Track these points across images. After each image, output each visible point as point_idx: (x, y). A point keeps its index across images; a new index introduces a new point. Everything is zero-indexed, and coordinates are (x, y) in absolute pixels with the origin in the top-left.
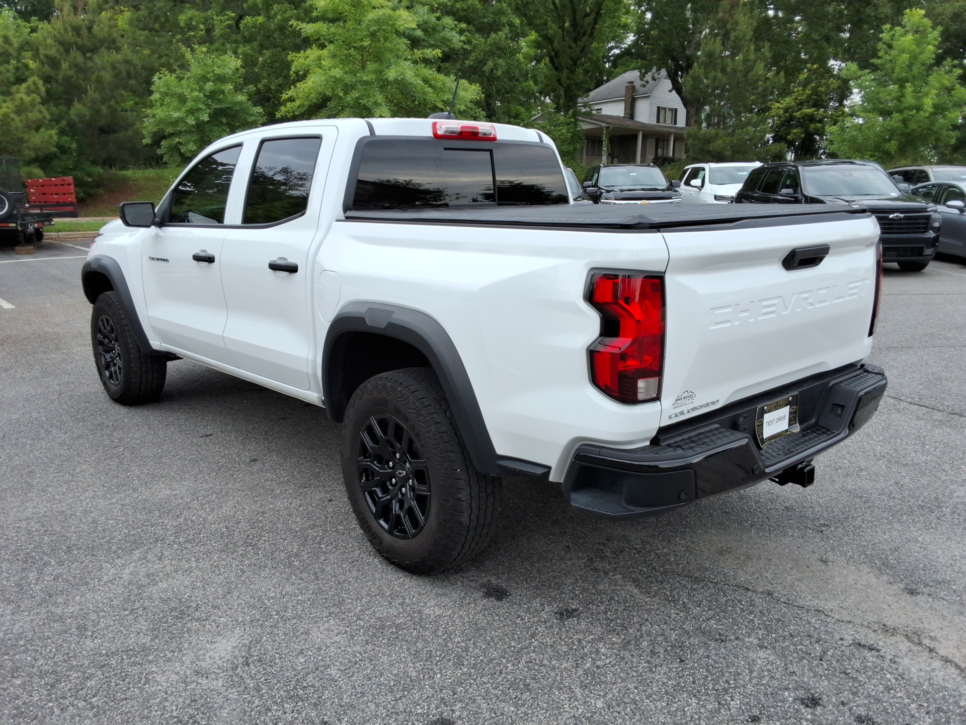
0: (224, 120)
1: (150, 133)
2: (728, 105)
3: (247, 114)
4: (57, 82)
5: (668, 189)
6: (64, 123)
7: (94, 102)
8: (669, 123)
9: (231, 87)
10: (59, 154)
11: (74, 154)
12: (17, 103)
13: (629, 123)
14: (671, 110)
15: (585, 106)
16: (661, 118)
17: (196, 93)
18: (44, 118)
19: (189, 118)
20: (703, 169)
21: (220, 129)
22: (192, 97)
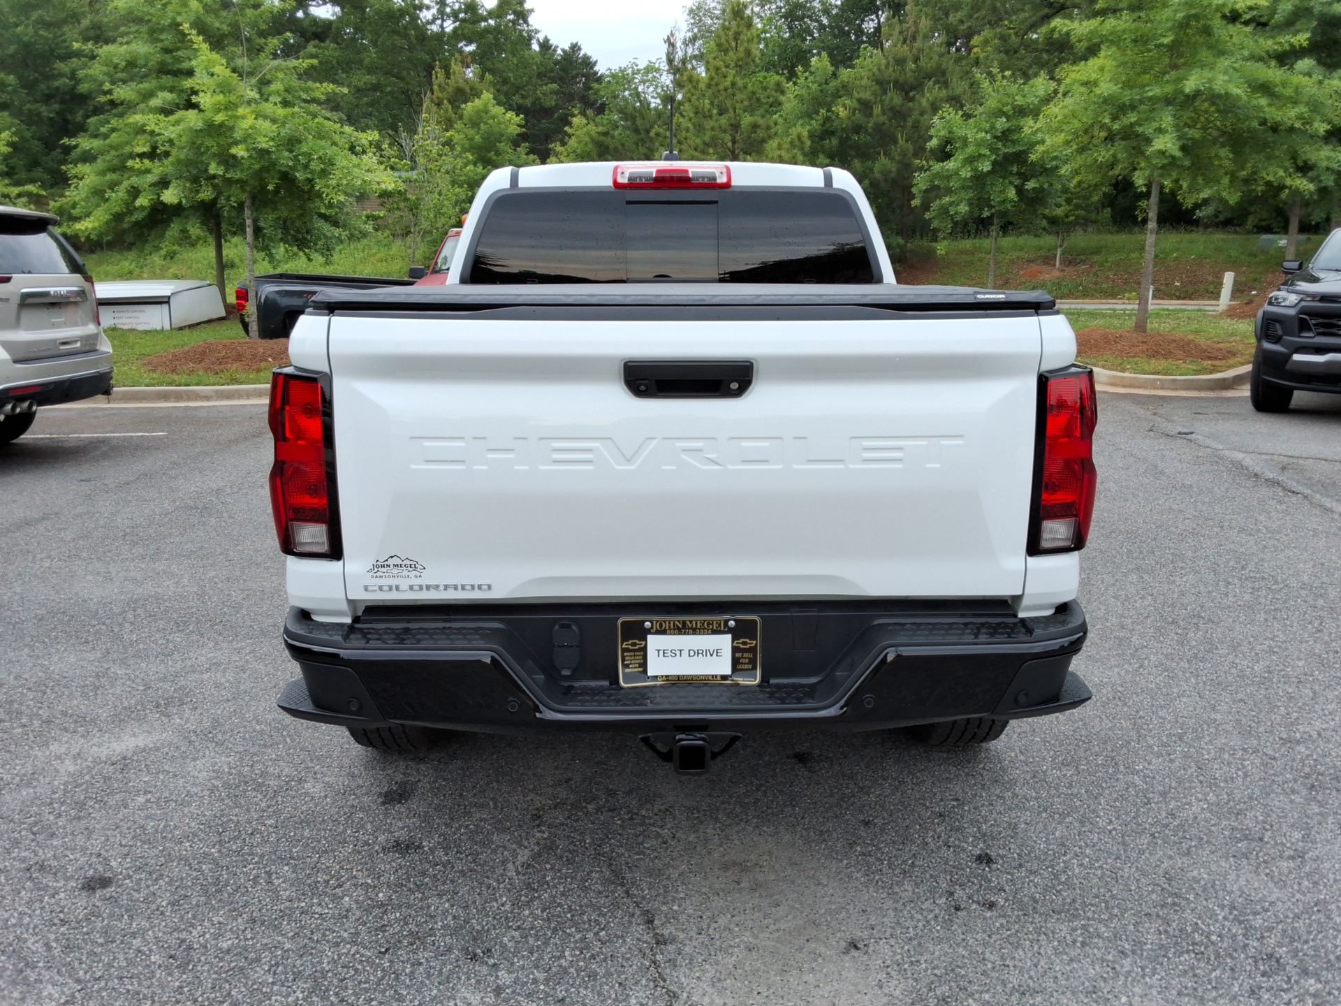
0: (1014, 169)
1: (920, 191)
4: (866, 131)
17: (983, 134)
19: (965, 169)
21: (1007, 181)
22: (976, 140)
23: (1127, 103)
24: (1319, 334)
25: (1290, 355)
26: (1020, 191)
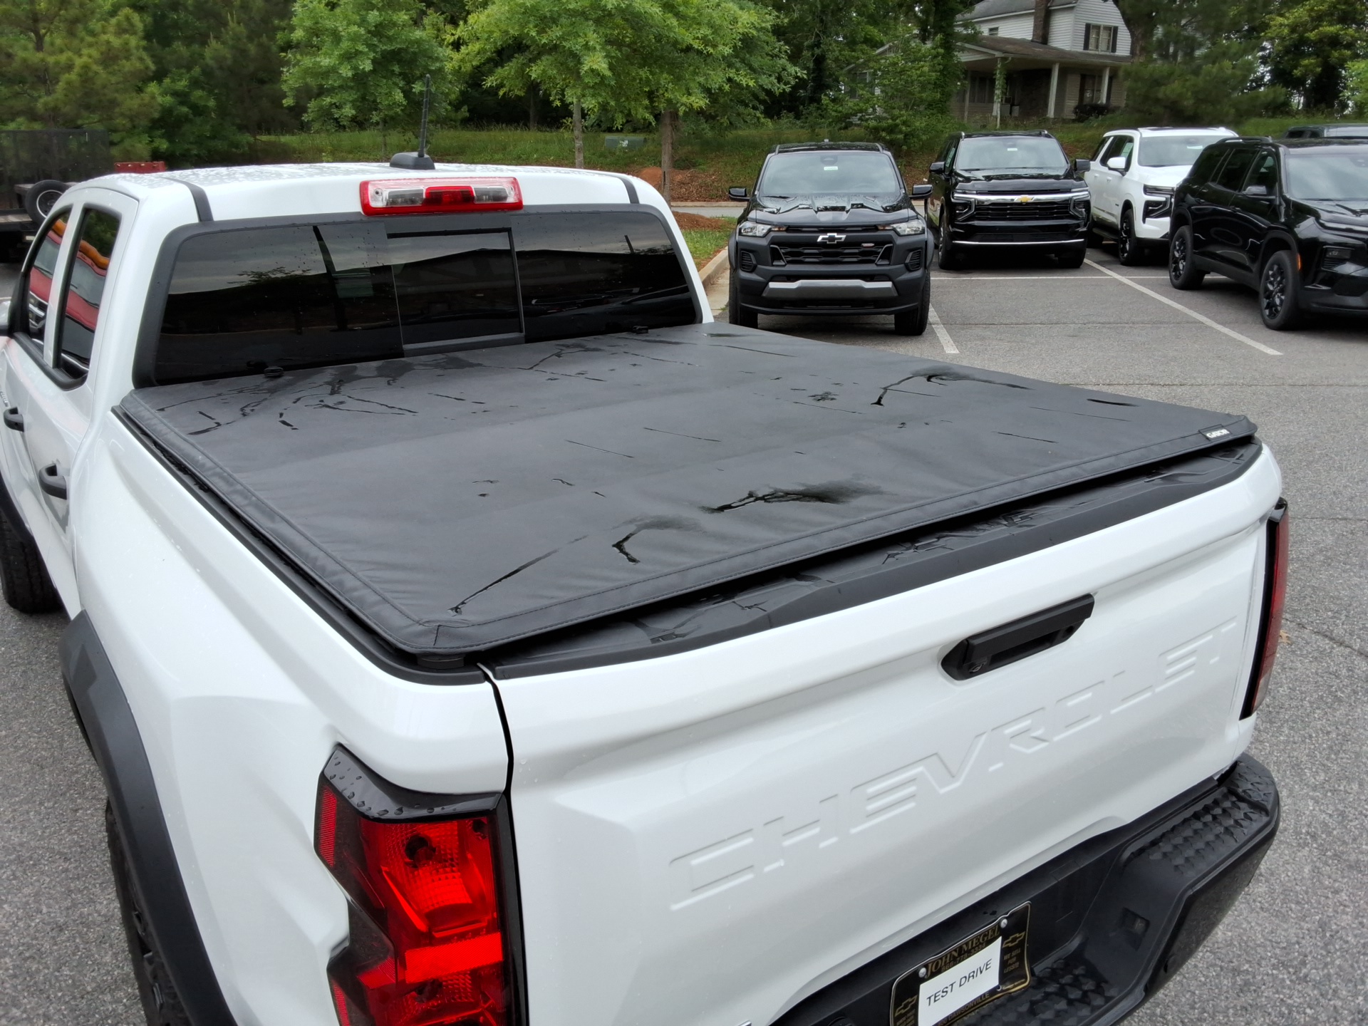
0: (396, 69)
1: (291, 89)
2: (1194, 25)
3: (430, 57)
4: (186, 9)
5: (1068, 175)
6: (197, 71)
7: (237, 38)
8: (1103, 49)
9: (406, 17)
10: (191, 116)
11: (213, 115)
12: (104, 48)
13: (1039, 50)
14: (1108, 28)
15: (966, 26)
16: (1092, 41)
17: (355, 28)
18: (147, 68)
19: (342, 67)
20: (1131, 140)
21: (390, 82)
22: (349, 34)
23: (548, 14)
24: (789, 262)
25: (767, 284)
26: (407, 93)
